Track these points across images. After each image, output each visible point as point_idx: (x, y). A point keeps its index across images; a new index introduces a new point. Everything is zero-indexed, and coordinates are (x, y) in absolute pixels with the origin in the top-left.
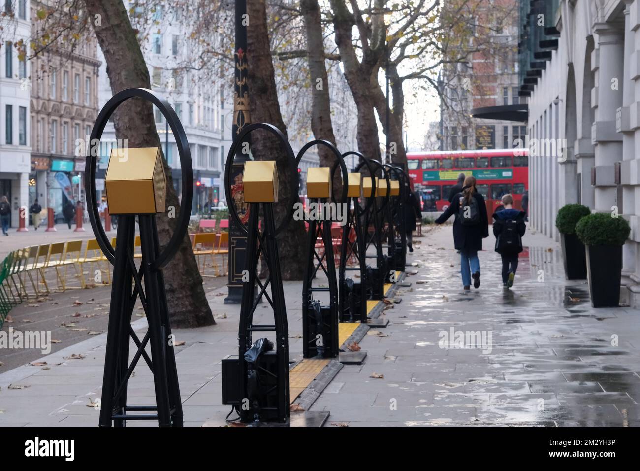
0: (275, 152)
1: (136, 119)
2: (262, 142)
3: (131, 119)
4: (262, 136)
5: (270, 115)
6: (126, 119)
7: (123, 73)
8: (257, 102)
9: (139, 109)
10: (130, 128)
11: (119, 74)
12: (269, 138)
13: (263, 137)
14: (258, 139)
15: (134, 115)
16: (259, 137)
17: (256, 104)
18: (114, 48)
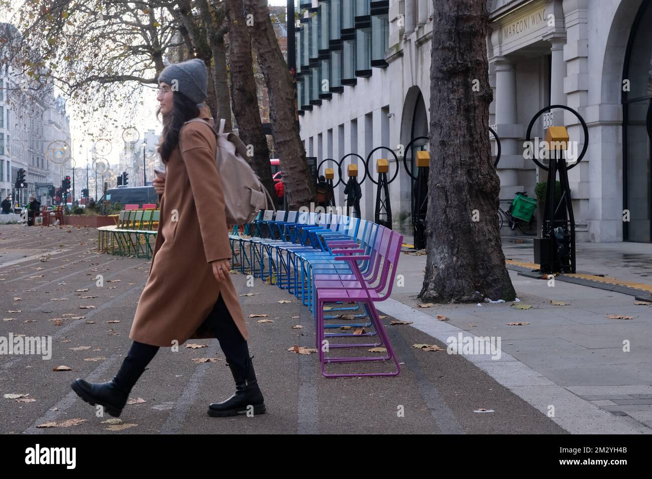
0: (259, 146)
1: (289, 113)
2: (250, 138)
3: (285, 113)
4: (249, 134)
5: (256, 120)
6: (282, 113)
7: (280, 82)
8: (247, 109)
9: (290, 106)
10: (285, 119)
11: (278, 82)
12: (255, 136)
13: (251, 135)
14: (246, 136)
15: (287, 110)
16: (248, 135)
17: (245, 111)
18: (274, 65)
